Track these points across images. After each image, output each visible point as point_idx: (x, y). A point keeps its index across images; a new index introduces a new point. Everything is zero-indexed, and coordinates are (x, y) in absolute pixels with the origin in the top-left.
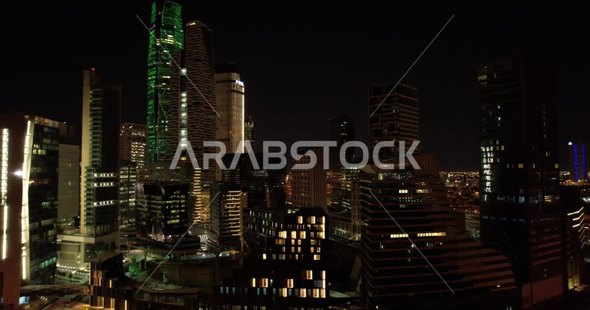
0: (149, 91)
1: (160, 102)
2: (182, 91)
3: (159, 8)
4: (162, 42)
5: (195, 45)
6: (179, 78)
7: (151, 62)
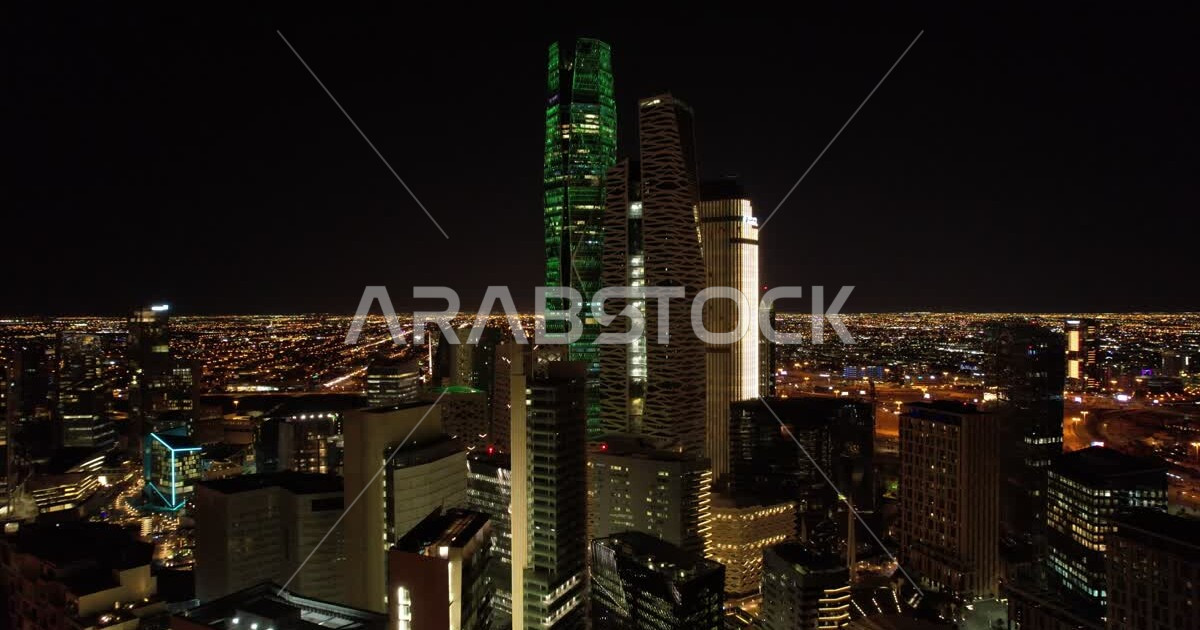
0: (549, 236)
1: (573, 262)
2: (633, 253)
3: (566, 55)
4: (575, 131)
5: (663, 152)
7: (551, 175)
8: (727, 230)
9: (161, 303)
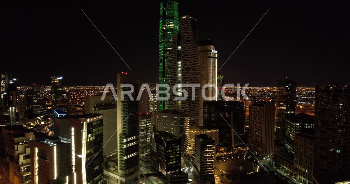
0: (160, 57)
1: (166, 64)
2: (179, 60)
3: (165, 6)
4: (167, 27)
5: (186, 31)
6: (177, 52)
7: (161, 40)
8: (207, 54)
9: (60, 77)
